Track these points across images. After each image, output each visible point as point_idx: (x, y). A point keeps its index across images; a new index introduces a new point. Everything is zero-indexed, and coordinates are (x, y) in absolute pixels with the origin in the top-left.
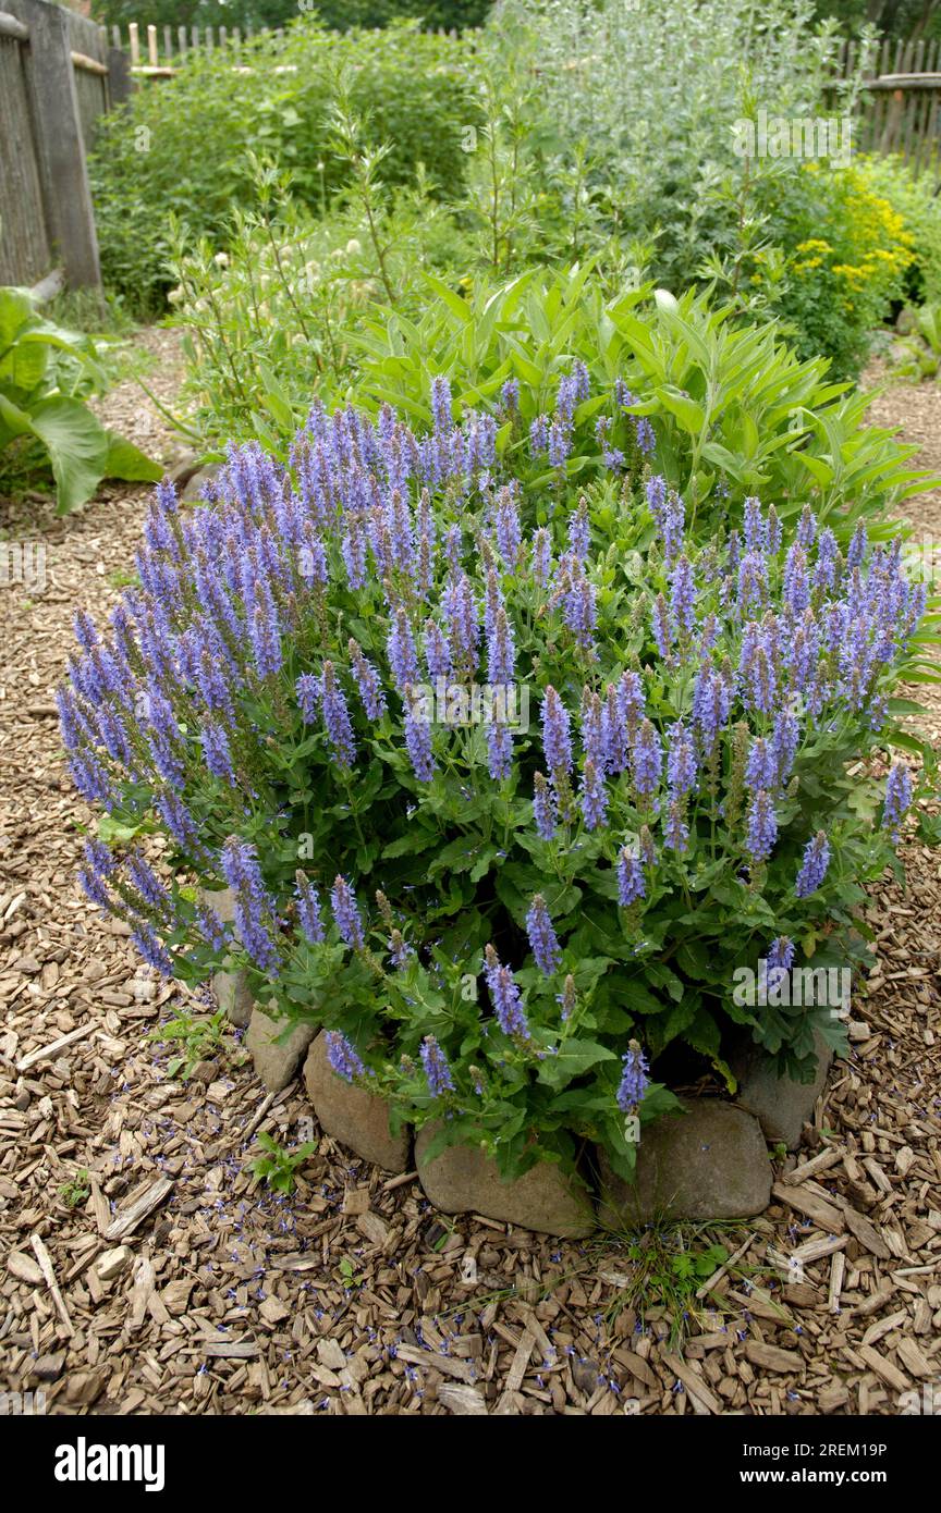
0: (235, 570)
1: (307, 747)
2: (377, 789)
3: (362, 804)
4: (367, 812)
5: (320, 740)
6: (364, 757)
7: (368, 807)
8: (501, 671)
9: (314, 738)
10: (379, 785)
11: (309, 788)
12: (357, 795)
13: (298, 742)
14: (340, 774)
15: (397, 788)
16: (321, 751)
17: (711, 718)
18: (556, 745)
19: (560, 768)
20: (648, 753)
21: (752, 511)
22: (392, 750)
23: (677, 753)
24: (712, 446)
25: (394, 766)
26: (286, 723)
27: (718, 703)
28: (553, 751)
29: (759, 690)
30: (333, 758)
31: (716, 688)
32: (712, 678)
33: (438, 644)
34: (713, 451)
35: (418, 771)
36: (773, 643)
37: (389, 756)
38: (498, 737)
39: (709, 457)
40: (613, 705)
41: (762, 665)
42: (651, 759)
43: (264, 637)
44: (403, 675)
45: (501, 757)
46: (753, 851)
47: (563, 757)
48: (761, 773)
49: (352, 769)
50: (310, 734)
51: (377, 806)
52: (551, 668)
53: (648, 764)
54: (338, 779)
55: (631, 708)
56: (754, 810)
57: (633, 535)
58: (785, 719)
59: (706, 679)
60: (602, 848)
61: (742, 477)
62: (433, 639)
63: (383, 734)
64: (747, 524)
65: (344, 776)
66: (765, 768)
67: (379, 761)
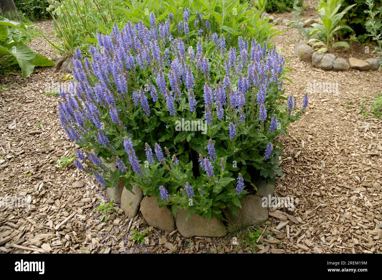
1: (136, 114)
2: (155, 123)
3: (152, 128)
6: (153, 113)
7: (153, 129)
9: (138, 111)
11: (137, 126)
13: (133, 112)
15: (160, 123)
16: (139, 114)
17: (245, 88)
18: (209, 98)
19: (210, 105)
20: (234, 97)
21: (241, 39)
22: (160, 111)
23: (240, 97)
24: (224, 26)
25: (161, 115)
26: (130, 107)
27: (246, 84)
28: (208, 100)
29: (255, 80)
30: (144, 115)
31: (245, 80)
32: (243, 78)
33: (173, 77)
34: (225, 28)
35: (171, 112)
36: (256, 69)
37: (159, 112)
38: (192, 100)
39: (224, 29)
40: (221, 87)
41: (255, 73)
42: (235, 98)
43: (123, 82)
44: (163, 88)
45: (193, 105)
46: (261, 120)
47: (211, 102)
48: (261, 99)
49: (149, 118)
50: (137, 110)
51: (156, 128)
52: (198, 84)
53: (234, 100)
54: (145, 121)
55: (228, 86)
56: (260, 109)
57: (210, 49)
58: (263, 87)
59: (241, 79)
60: (222, 126)
61: (233, 33)
62: (171, 75)
63: (158, 106)
64: (239, 43)
65: (147, 120)
66: (262, 98)
67: (155, 115)
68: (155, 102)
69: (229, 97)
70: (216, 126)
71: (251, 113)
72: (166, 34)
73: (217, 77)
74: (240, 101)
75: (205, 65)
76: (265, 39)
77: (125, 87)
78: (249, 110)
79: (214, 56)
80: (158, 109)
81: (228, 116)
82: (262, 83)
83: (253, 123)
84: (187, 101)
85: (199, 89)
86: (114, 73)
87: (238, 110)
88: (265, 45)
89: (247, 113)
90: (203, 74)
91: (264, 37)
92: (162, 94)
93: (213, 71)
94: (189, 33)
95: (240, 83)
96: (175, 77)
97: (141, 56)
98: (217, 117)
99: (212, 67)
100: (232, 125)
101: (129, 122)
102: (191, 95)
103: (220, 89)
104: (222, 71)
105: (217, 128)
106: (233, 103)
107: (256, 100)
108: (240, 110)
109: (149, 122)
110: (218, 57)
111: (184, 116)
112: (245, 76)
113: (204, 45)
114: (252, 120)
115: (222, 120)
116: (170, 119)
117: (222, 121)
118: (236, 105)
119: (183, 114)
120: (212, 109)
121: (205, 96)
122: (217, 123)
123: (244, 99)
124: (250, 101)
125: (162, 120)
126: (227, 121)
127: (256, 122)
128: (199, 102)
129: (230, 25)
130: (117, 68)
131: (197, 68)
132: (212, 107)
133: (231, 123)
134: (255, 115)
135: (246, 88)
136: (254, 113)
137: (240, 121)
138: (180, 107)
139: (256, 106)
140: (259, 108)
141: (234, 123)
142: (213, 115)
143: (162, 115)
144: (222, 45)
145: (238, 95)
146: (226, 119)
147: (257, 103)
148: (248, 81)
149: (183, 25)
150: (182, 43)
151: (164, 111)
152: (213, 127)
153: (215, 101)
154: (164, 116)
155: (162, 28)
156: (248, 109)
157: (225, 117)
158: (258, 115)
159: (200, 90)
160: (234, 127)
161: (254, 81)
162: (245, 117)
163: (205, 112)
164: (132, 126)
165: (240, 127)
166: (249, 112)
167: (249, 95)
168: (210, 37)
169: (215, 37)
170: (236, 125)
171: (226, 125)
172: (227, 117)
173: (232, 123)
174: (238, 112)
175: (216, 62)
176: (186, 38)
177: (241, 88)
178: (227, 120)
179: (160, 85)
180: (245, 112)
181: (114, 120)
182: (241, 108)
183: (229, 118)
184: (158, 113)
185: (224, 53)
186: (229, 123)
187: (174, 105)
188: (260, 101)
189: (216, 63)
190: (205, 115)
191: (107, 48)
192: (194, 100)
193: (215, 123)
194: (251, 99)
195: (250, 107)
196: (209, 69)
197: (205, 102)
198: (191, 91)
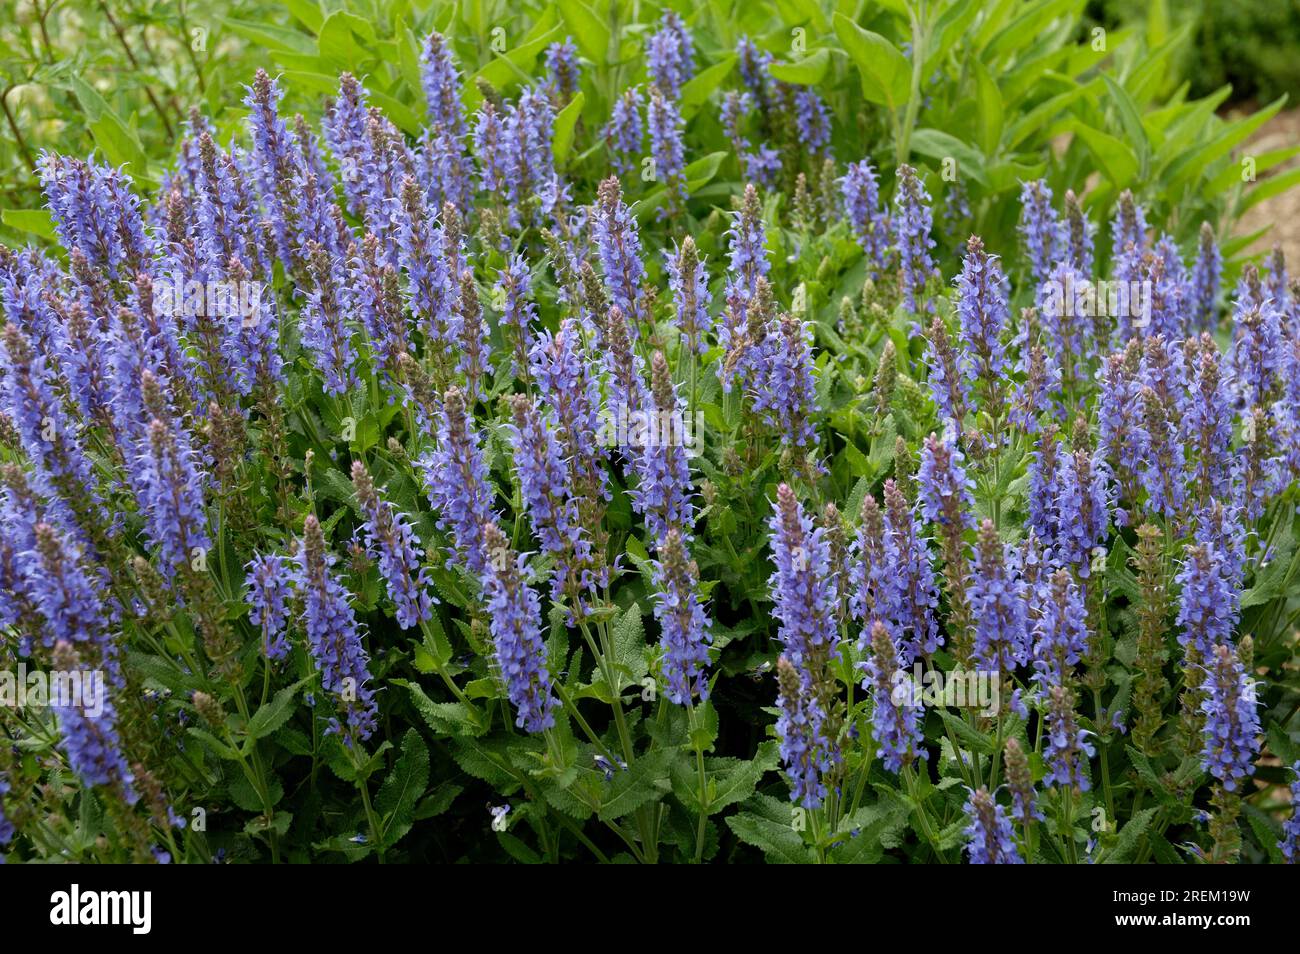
0: (91, 370)
1: (273, 715)
2: (419, 791)
3: (392, 826)
4: (401, 844)
5: (299, 695)
6: (397, 717)
7: (405, 830)
8: (668, 482)
9: (288, 693)
10: (424, 780)
11: (280, 807)
12: (379, 810)
13: (254, 703)
14: (346, 764)
15: (457, 791)
16: (302, 719)
17: (1079, 532)
18: (809, 602)
19: (818, 658)
20: (998, 588)
21: (1040, 204)
22: (451, 698)
23: (1044, 592)
24: (923, 134)
25: (456, 727)
26: (231, 670)
27: (1089, 502)
28: (802, 618)
29: (1153, 471)
30: (333, 726)
31: (1084, 478)
32: (1066, 458)
33: (538, 443)
34: (929, 140)
35: (524, 710)
36: (1162, 387)
37: (447, 709)
38: (683, 613)
39: (924, 151)
40: (902, 522)
41: (1154, 421)
42: (1007, 599)
43: (177, 479)
44: (467, 526)
45: (691, 654)
46: (1219, 772)
47: (823, 628)
48: (1209, 612)
49: (370, 747)
50: (277, 686)
51: (420, 829)
52: (736, 504)
53: (1003, 613)
54: (341, 773)
55: (949, 505)
56: (1208, 686)
57: (828, 274)
58: (1217, 520)
59: (1050, 466)
60: (911, 816)
61: (987, 176)
62: (528, 432)
63: (433, 658)
64: (1031, 230)
65: (356, 764)
66: (1218, 600)
67: (423, 727)
68: (416, 632)
69: (958, 591)
70: (863, 818)
71: (1132, 717)
72: (524, 169)
73: (877, 460)
74: (1046, 622)
75: (780, 368)
76: (1210, 213)
77: (185, 511)
78: (1117, 700)
79: (856, 320)
80: (436, 687)
81: (961, 743)
82: (1211, 490)
83: (1150, 797)
84: (651, 631)
85: (740, 549)
86: (120, 412)
87: (1033, 697)
88: (1207, 247)
89: (1100, 723)
90: (772, 441)
91: (1198, 205)
92: (464, 571)
93: (849, 416)
94: (685, 171)
95: (1043, 496)
96: (556, 447)
97: (328, 305)
98: (875, 746)
99: (840, 391)
100: (986, 814)
101: (225, 782)
102: (677, 577)
103: (889, 532)
104: (907, 415)
105: (871, 830)
106: (994, 635)
107: (1171, 620)
108: (1052, 692)
109: (375, 783)
110: (883, 323)
111: (627, 743)
112: (1083, 442)
113: (789, 248)
114: (1145, 772)
115: (907, 773)
116: (518, 763)
117: (913, 781)
118: (1020, 656)
119: (624, 726)
120: (830, 688)
121: (777, 589)
122: (871, 797)
123: (1077, 603)
124: (1119, 632)
125: (470, 766)
126: (947, 782)
127: (1178, 791)
128: (741, 634)
129: (963, 126)
130: (136, 375)
131: (728, 388)
132: (837, 670)
133: (981, 795)
134: (1161, 733)
135: (1090, 530)
136: (1159, 721)
137: (1047, 781)
138: (597, 674)
139: (1168, 670)
140: (1201, 677)
141: (1003, 797)
142: (845, 730)
143: (465, 732)
144: (911, 241)
145: (1030, 574)
146: (942, 767)
147: (1183, 640)
148: (1102, 475)
149: (643, 113)
150: (620, 216)
151: (480, 702)
152: (845, 825)
153: (855, 628)
154: (483, 740)
155: (492, 129)
156: (1110, 691)
157: (935, 752)
158: (1193, 733)
159: (750, 552)
160: (1005, 823)
161: (1148, 478)
162: (1091, 752)
163: (779, 706)
164: (246, 806)
165: (1052, 825)
166: (1117, 713)
167: (1111, 587)
168: (825, 200)
169: (863, 191)
170: (1019, 813)
171: (945, 809)
172: (949, 753)
173: (991, 798)
174: (1034, 715)
175: (870, 356)
176: (665, 203)
177: (1053, 530)
178: (952, 773)
179: (450, 502)
180: (1085, 707)
181: (85, 757)
182: (1054, 679)
183: (967, 755)
184: (439, 712)
185: (920, 291)
186: (964, 796)
187: (550, 653)
188: (1202, 627)
189: (865, 367)
190: (780, 728)
191: (95, 250)
192: (699, 615)
193: (858, 794)
194: (1124, 616)
195: (1120, 677)
196: (819, 402)
197: (784, 634)
198: (674, 549)
